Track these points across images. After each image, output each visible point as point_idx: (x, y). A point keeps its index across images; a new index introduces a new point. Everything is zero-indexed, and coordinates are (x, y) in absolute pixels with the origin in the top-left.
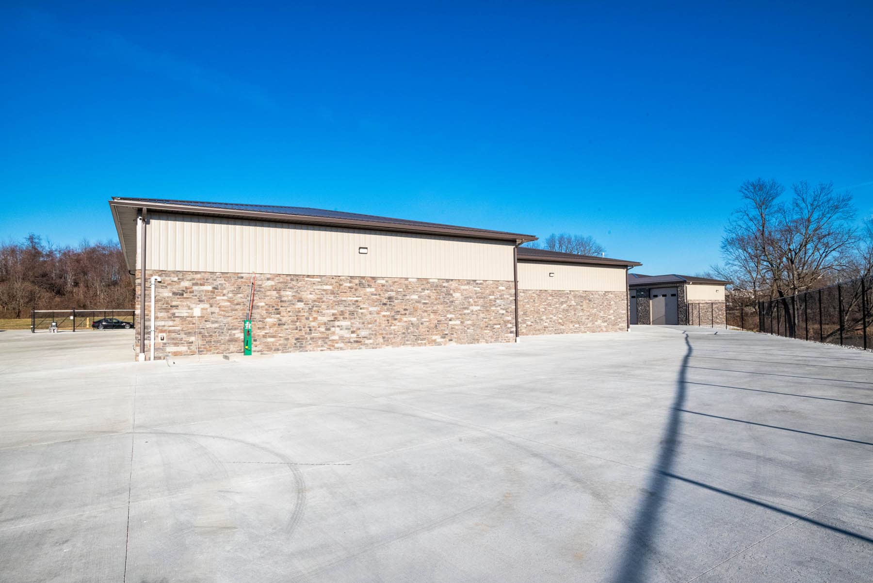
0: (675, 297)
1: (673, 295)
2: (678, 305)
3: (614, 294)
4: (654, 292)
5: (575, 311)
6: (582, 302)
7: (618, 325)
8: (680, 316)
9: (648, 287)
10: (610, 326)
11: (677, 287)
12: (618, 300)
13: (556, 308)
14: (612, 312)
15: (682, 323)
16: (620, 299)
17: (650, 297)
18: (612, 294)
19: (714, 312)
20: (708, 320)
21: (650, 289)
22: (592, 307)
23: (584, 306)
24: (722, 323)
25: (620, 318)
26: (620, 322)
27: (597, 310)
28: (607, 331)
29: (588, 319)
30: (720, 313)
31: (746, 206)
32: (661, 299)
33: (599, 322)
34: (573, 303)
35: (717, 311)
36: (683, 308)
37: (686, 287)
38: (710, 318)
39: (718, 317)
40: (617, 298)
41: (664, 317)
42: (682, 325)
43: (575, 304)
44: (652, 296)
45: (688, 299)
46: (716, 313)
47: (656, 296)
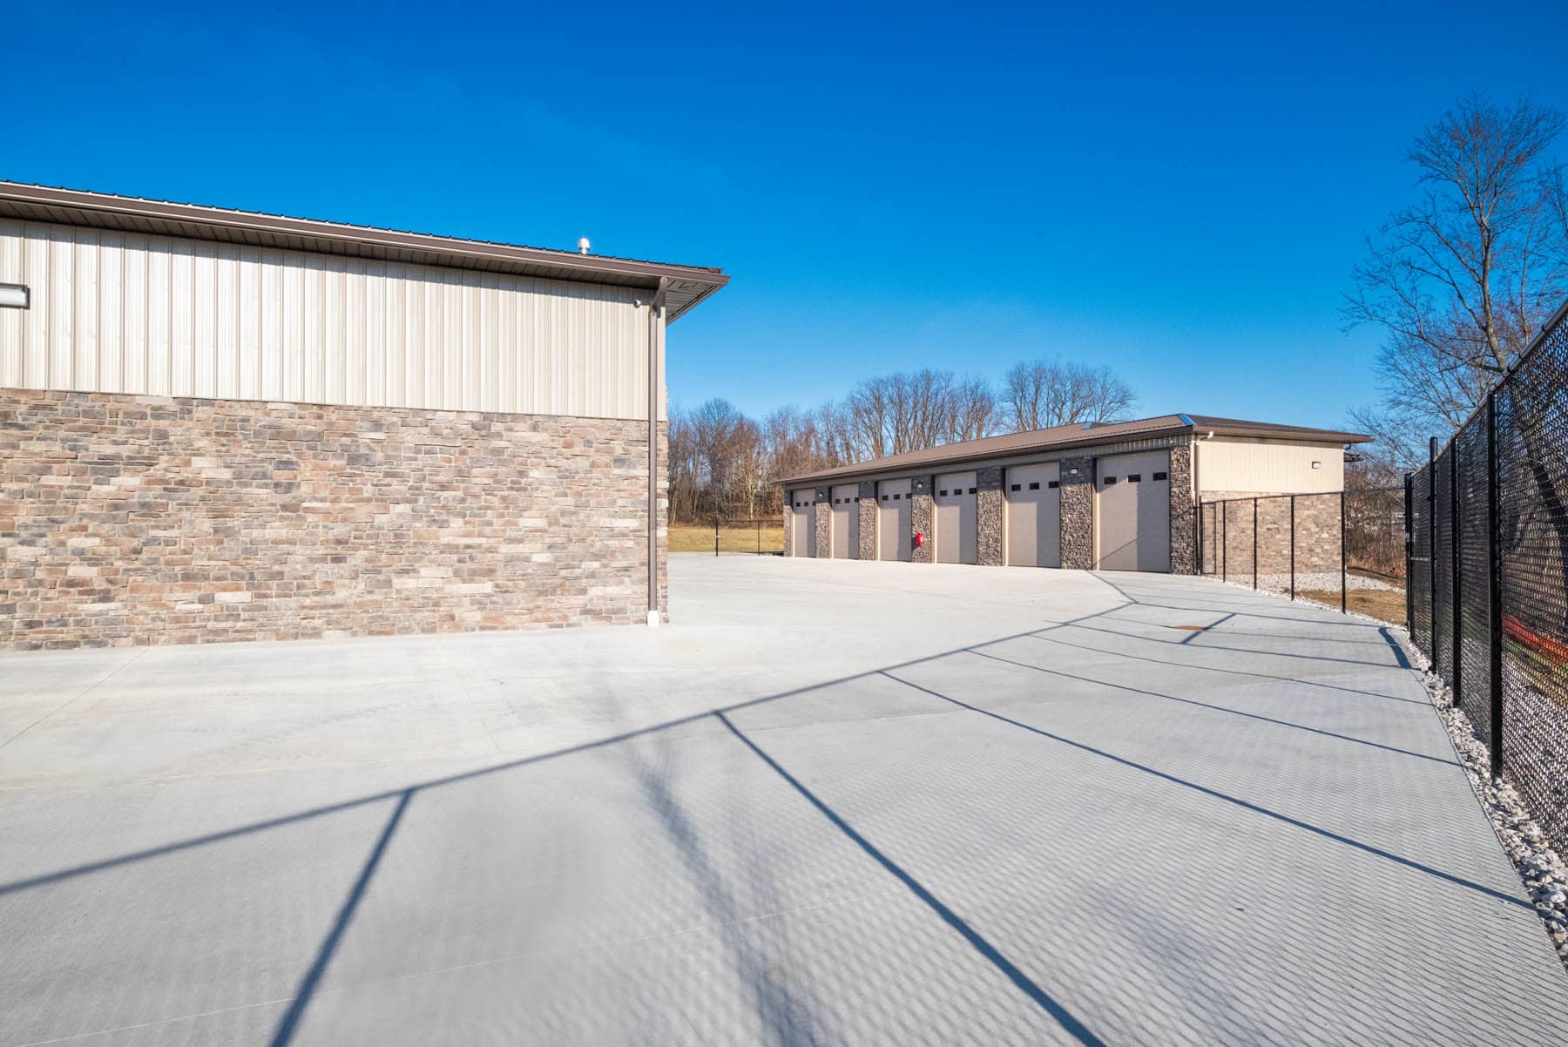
0: (1164, 483)
1: (1159, 476)
2: (1171, 507)
3: (555, 434)
4: (1107, 468)
5: (218, 514)
6: (287, 465)
7: (583, 591)
8: (1175, 545)
9: (1088, 453)
10: (521, 600)
11: (1169, 449)
12: (583, 463)
13: (52, 494)
14: (541, 523)
15: (1181, 568)
16: (606, 459)
17: (1094, 482)
18: (535, 428)
19: (1299, 533)
20: (1280, 559)
21: (1095, 460)
22: (368, 490)
23: (304, 488)
24: (1328, 570)
25: (596, 557)
26: (592, 575)
27: (416, 515)
28: (491, 624)
29: (337, 559)
30: (1325, 535)
31: (1428, 200)
32: (1125, 492)
33: (429, 577)
34: (206, 467)
35: (1314, 529)
36: (1187, 517)
37: (1196, 447)
38: (1287, 552)
39: (1318, 550)
40: (577, 450)
41: (1134, 545)
42: (1182, 573)
43: (226, 475)
44: (1100, 481)
45: (1201, 487)
46: (1311, 535)
47: (1111, 481)
